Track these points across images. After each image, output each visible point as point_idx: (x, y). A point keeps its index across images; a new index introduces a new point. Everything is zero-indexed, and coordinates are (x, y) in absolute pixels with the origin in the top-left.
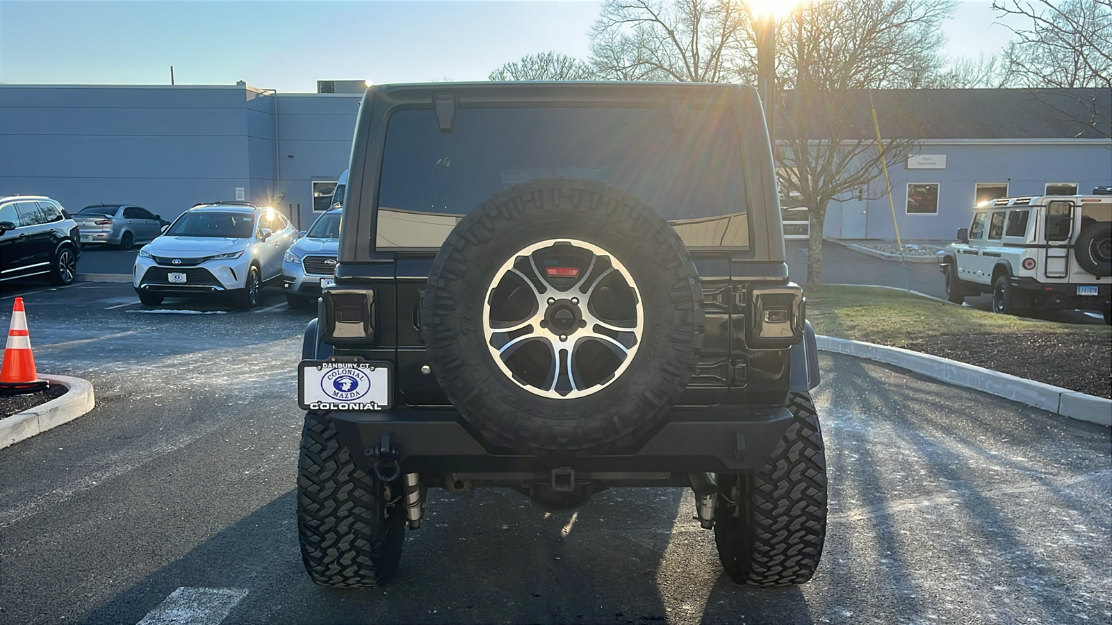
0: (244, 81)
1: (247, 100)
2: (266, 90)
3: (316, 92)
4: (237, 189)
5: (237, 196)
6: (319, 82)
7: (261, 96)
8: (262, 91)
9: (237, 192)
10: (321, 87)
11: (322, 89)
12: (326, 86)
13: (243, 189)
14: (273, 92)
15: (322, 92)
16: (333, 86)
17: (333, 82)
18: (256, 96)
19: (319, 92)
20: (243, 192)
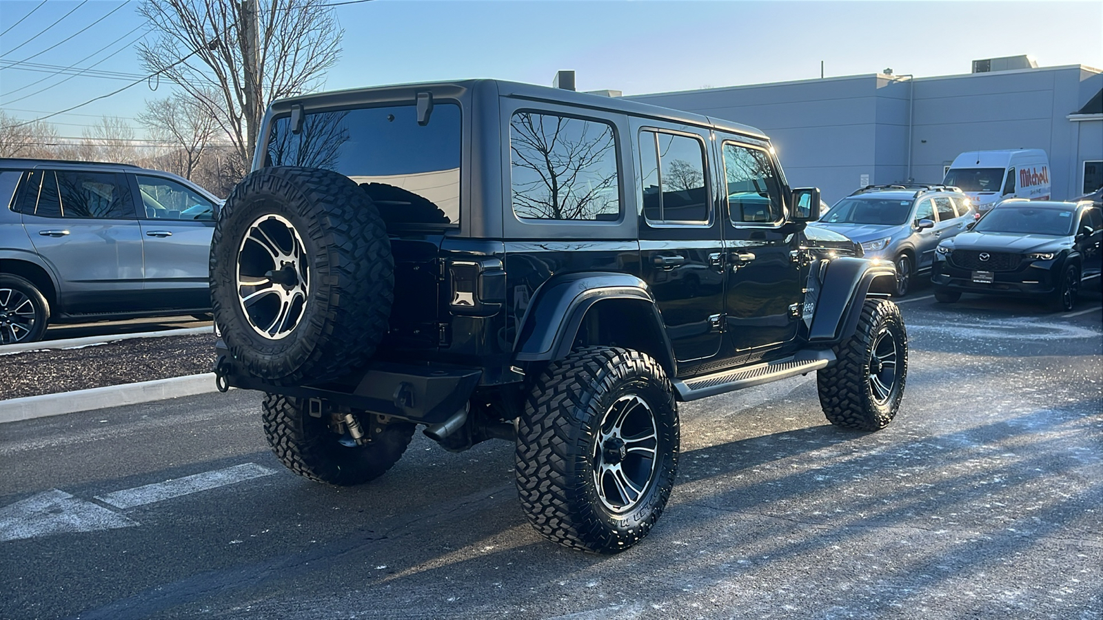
0: (890, 68)
1: (878, 88)
2: (901, 77)
3: (971, 72)
4: (862, 176)
5: (862, 183)
6: (974, 62)
7: (895, 82)
8: (896, 77)
9: (862, 179)
10: (976, 66)
11: (977, 68)
12: (981, 66)
13: (868, 176)
14: (910, 77)
15: (977, 72)
16: (989, 64)
17: (989, 60)
18: (889, 83)
19: (973, 72)
20: (868, 179)
